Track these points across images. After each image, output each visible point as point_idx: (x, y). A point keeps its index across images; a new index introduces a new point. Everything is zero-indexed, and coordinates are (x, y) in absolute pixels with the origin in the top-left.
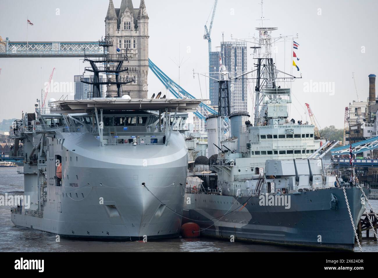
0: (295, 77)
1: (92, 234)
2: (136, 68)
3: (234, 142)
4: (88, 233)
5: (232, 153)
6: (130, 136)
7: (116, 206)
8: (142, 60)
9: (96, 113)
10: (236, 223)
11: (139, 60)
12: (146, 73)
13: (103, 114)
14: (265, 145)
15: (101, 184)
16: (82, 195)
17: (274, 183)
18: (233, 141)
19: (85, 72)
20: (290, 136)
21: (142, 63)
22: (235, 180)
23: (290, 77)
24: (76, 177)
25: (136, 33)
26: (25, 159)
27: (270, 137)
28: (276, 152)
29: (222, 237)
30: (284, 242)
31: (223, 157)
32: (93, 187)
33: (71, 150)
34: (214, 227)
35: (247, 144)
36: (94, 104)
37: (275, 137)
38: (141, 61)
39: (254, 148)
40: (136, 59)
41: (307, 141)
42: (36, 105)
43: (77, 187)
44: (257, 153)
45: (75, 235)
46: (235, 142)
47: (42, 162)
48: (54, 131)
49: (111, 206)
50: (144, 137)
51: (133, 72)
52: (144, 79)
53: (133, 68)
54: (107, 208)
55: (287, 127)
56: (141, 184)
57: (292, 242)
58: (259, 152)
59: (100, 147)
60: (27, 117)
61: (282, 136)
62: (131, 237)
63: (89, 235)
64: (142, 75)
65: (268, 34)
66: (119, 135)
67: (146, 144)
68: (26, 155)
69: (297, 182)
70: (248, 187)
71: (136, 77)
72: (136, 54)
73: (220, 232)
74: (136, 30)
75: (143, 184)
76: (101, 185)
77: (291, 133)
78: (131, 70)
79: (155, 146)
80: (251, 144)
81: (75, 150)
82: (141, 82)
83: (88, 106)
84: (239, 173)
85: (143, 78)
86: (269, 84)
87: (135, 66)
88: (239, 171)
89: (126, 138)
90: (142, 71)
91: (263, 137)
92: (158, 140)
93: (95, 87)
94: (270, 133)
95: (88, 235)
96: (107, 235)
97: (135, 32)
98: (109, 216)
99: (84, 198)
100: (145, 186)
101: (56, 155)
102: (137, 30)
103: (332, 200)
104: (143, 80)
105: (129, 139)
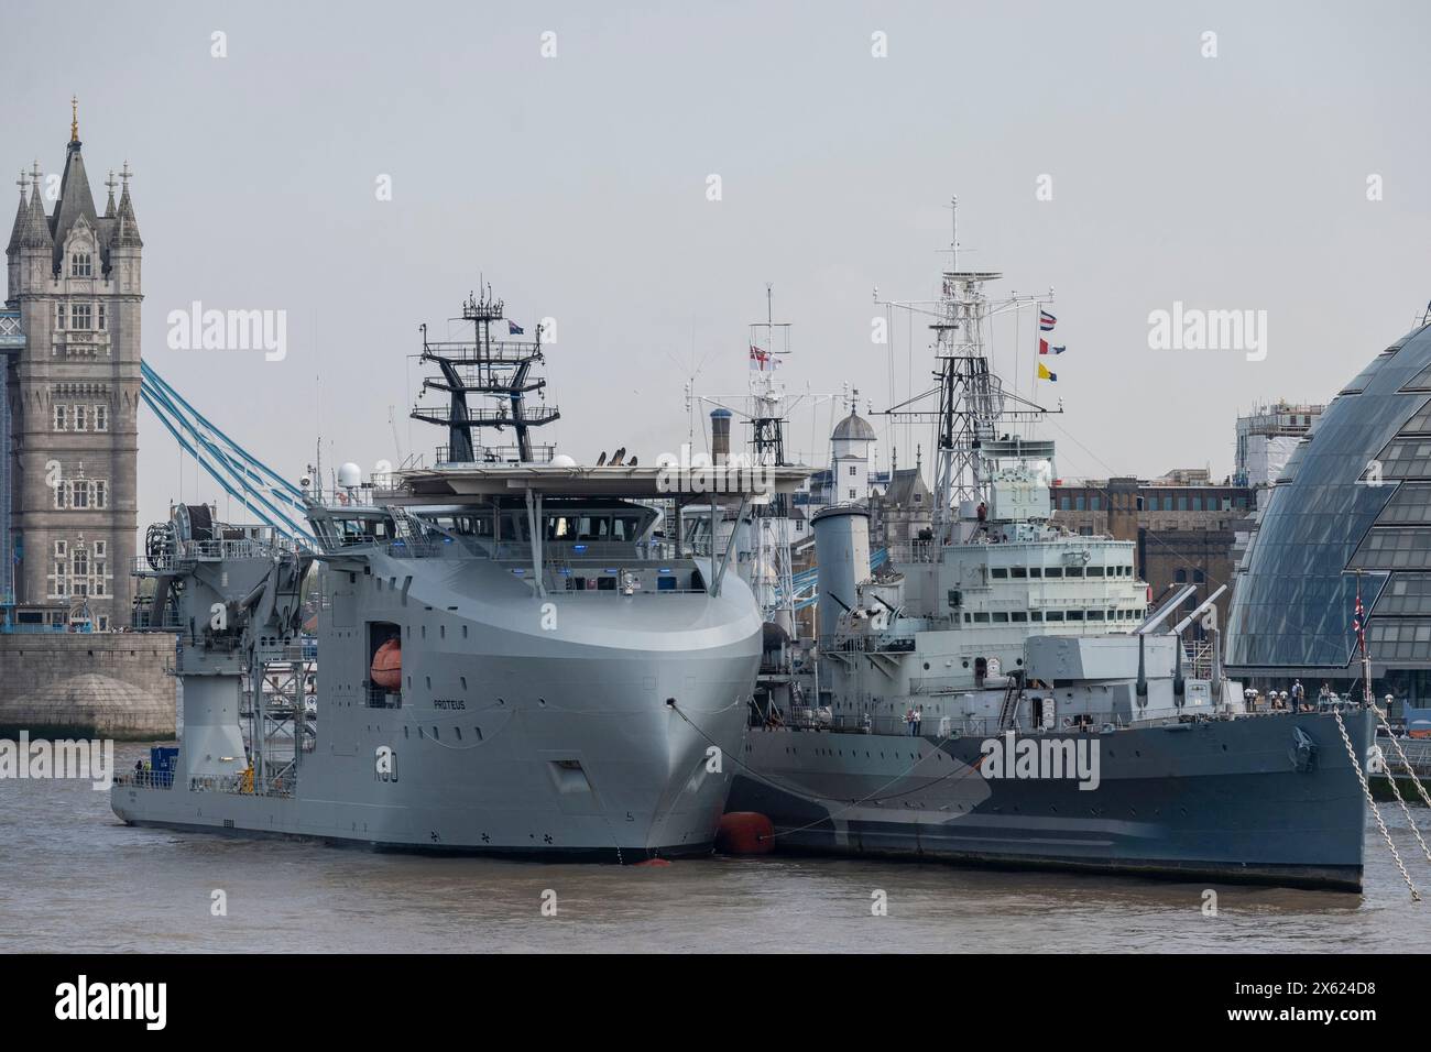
0: (1044, 411)
1: (496, 841)
2: (104, 386)
3: (897, 587)
4: (486, 838)
5: (901, 617)
6: (603, 570)
7: (584, 764)
8: (123, 363)
9: (528, 505)
10: (921, 812)
11: (116, 364)
12: (133, 401)
13: (543, 507)
14: (1003, 595)
15: (543, 701)
16: (475, 732)
17: (1052, 700)
18: (895, 584)
19: (424, 392)
20: (1074, 572)
21: (124, 371)
22: (914, 693)
23: (1029, 408)
24: (460, 682)
25: (107, 285)
26: (190, 633)
27: (1019, 573)
28: (1037, 616)
29: (858, 850)
30: (1108, 861)
31: (856, 628)
32: (514, 711)
33: (445, 609)
34: (830, 824)
35: (950, 593)
36: (526, 480)
37: (1036, 573)
38: (121, 366)
39: (970, 604)
40: (106, 360)
41: (1118, 586)
43: (461, 710)
44: (981, 617)
45: (439, 845)
46: (901, 588)
47: (268, 641)
48: (365, 556)
49: (568, 762)
50: (640, 573)
51: (98, 397)
52: (127, 417)
53: (89, 387)
54: (554, 770)
55: (1066, 546)
56: (666, 703)
57: (1135, 861)
58: (987, 614)
59: (534, 598)
60: (186, 518)
61: (1053, 572)
62: (621, 849)
63: (488, 844)
64: (124, 405)
65: (976, 289)
66: (575, 565)
67: (647, 592)
68: (192, 624)
69: (1141, 698)
70: (973, 711)
71: (105, 410)
72: (105, 346)
73: (850, 836)
74: (106, 279)
75: (670, 702)
76: (541, 704)
77: (1079, 564)
78: (92, 390)
79: (671, 598)
80: (964, 593)
81: (455, 608)
82: (121, 425)
83: (510, 485)
84: (926, 673)
85: (124, 413)
86: (982, 429)
87: (104, 379)
88: (927, 666)
89: (592, 575)
90: (123, 393)
91: (999, 573)
92: (678, 582)
93: (458, 432)
94: (1019, 564)
95: (484, 844)
96: (547, 845)
97: (104, 282)
98: (556, 790)
99: (482, 742)
100: (674, 707)
101: (367, 622)
102: (109, 276)
103: (1301, 746)
104: (125, 421)
105: (599, 579)
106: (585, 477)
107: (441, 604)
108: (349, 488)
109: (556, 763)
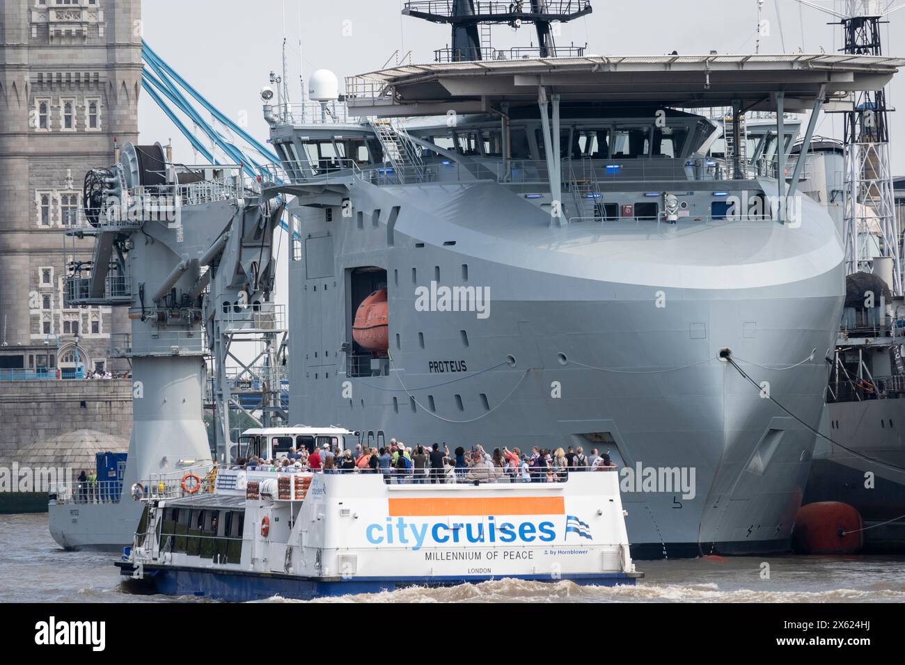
6: (641, 193)
7: (617, 436)
8: (119, 46)
11: (111, 47)
13: (561, 114)
15: (564, 358)
16: (480, 400)
21: (120, 56)
24: (460, 337)
26: (139, 304)
32: (529, 370)
33: (440, 244)
36: (538, 76)
38: (117, 50)
40: (99, 42)
42: (266, 95)
43: (462, 372)
47: (232, 306)
48: (342, 185)
49: (596, 435)
50: (689, 197)
53: (78, 75)
56: (719, 355)
59: (551, 227)
60: (133, 160)
62: (667, 544)
64: (122, 98)
66: (604, 188)
67: (696, 220)
68: (142, 293)
72: (97, 26)
75: (725, 354)
76: (561, 361)
78: (82, 79)
81: (453, 243)
82: (118, 122)
83: (518, 83)
89: (628, 199)
90: (120, 83)
93: (461, 31)
99: (488, 412)
100: (729, 360)
101: (346, 269)
104: (122, 117)
105: (636, 204)
106: (612, 69)
107: (435, 239)
108: (324, 102)
109: (582, 436)
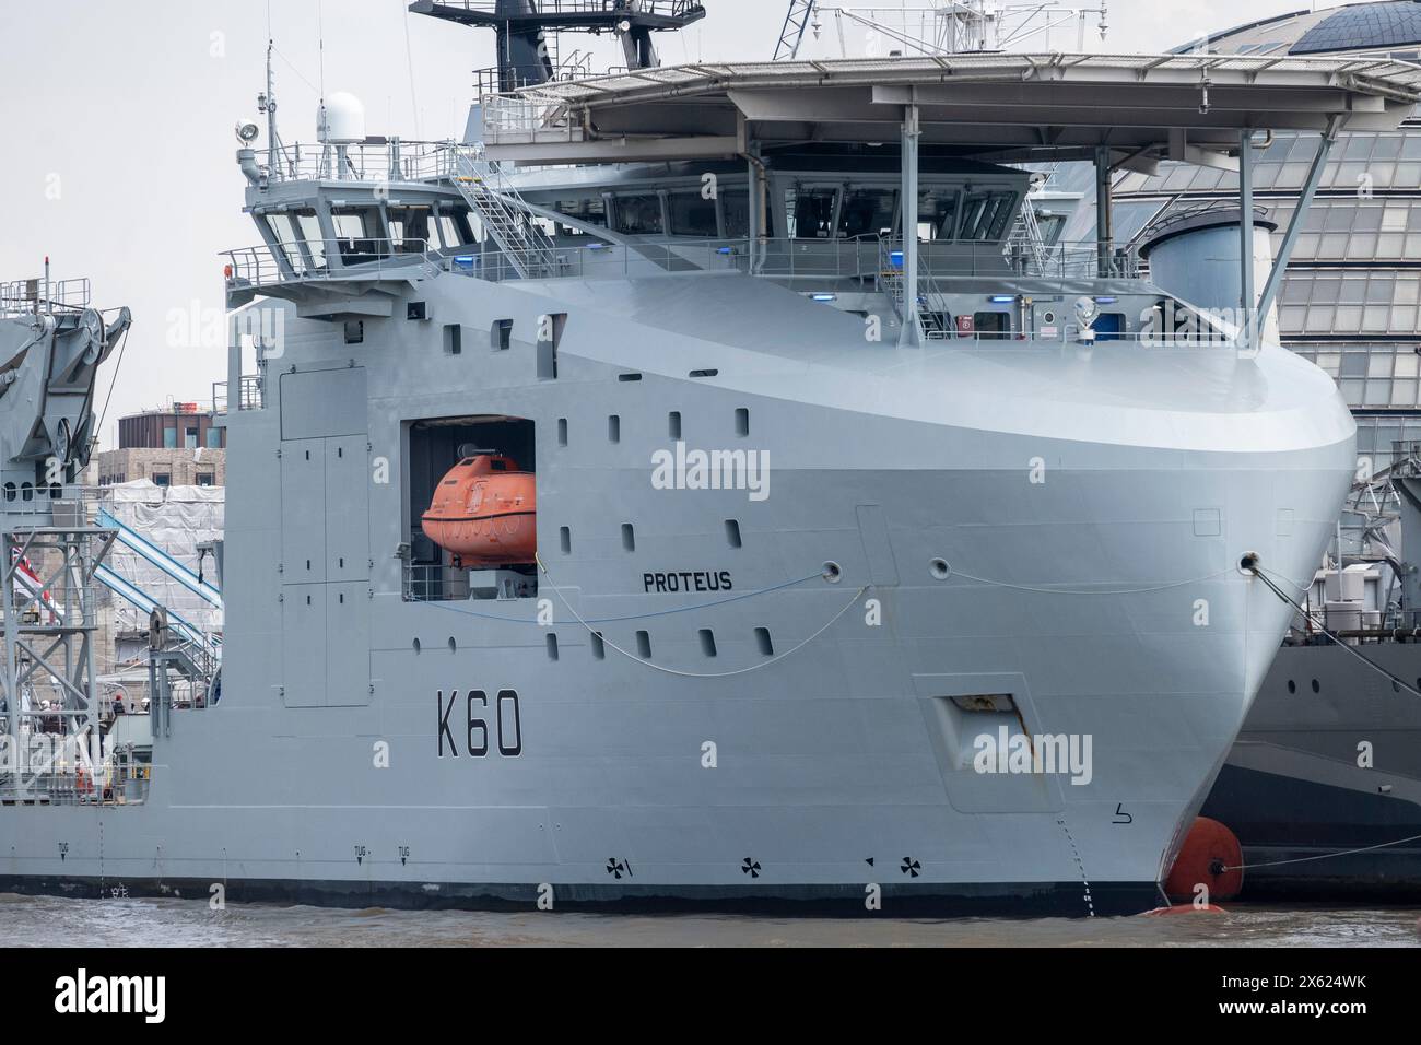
4: (751, 868)
6: (987, 296)
7: (1027, 700)
15: (942, 567)
16: (754, 638)
24: (723, 531)
32: (866, 588)
36: (910, 87)
42: (247, 133)
43: (721, 591)
47: (20, 490)
49: (980, 699)
50: (1056, 304)
54: (944, 714)
56: (1239, 565)
59: (899, 347)
62: (1092, 885)
63: (756, 881)
75: (1248, 562)
76: (936, 572)
81: (711, 373)
89: (966, 305)
92: (1128, 321)
95: (743, 880)
96: (907, 879)
98: (945, 761)
100: (1256, 572)
101: (403, 422)
105: (977, 314)
107: (666, 366)
108: (341, 145)
109: (952, 700)
